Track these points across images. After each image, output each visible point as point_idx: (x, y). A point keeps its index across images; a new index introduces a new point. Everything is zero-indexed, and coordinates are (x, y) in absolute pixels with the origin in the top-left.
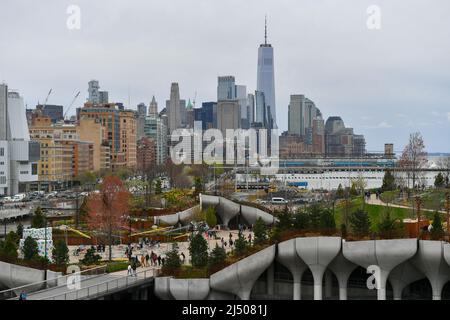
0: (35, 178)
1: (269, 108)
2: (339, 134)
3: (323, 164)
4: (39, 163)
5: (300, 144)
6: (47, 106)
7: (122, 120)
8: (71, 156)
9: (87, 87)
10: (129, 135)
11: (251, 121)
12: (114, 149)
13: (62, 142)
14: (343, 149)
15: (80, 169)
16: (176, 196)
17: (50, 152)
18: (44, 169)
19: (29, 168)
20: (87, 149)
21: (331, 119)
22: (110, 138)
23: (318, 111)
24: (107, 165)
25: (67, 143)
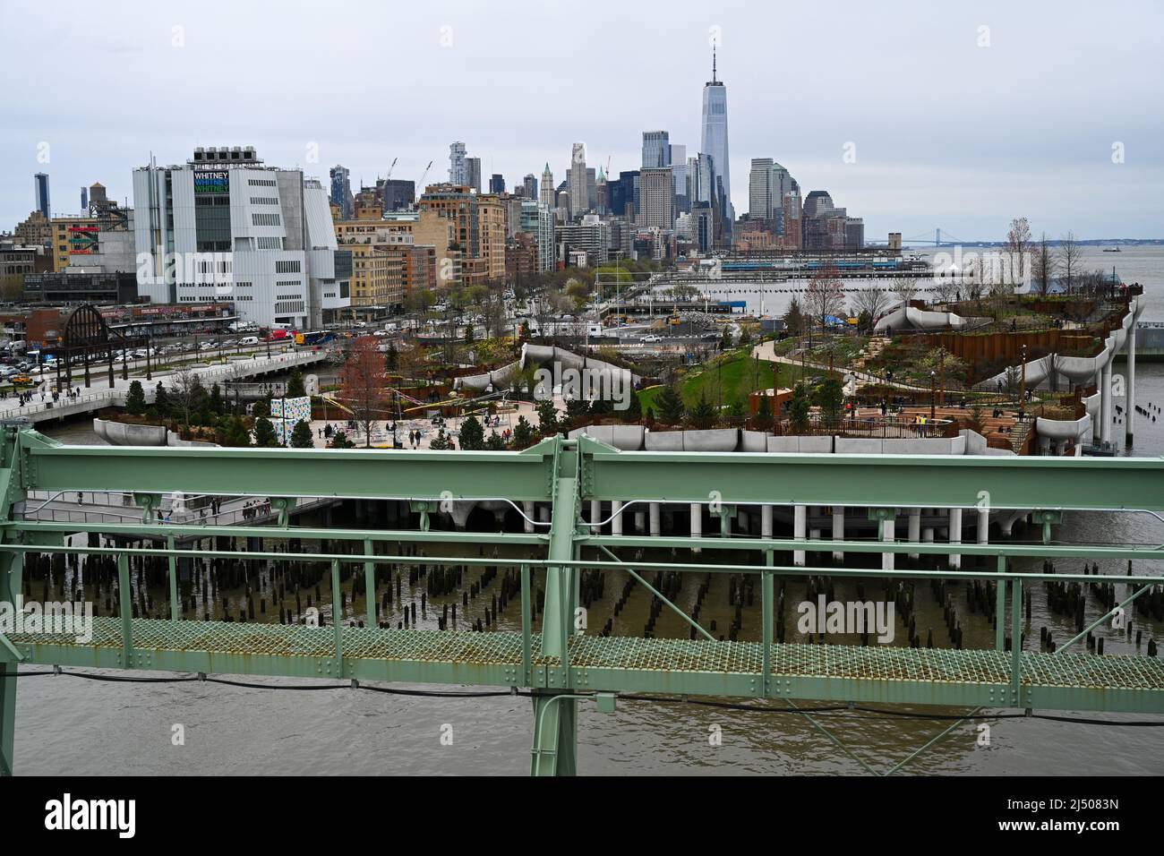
0: (346, 302)
1: (719, 178)
2: (825, 217)
3: (792, 266)
4: (352, 281)
5: (765, 234)
6: (389, 182)
7: (481, 209)
8: (401, 268)
9: (449, 152)
10: (491, 231)
11: (693, 199)
12: (469, 253)
13: (388, 248)
14: (829, 241)
15: (414, 286)
16: (490, 347)
17: (367, 264)
18: (361, 289)
19: (337, 288)
20: (426, 257)
21: (814, 195)
22: (463, 238)
23: (794, 183)
24: (458, 277)
25: (396, 248)
